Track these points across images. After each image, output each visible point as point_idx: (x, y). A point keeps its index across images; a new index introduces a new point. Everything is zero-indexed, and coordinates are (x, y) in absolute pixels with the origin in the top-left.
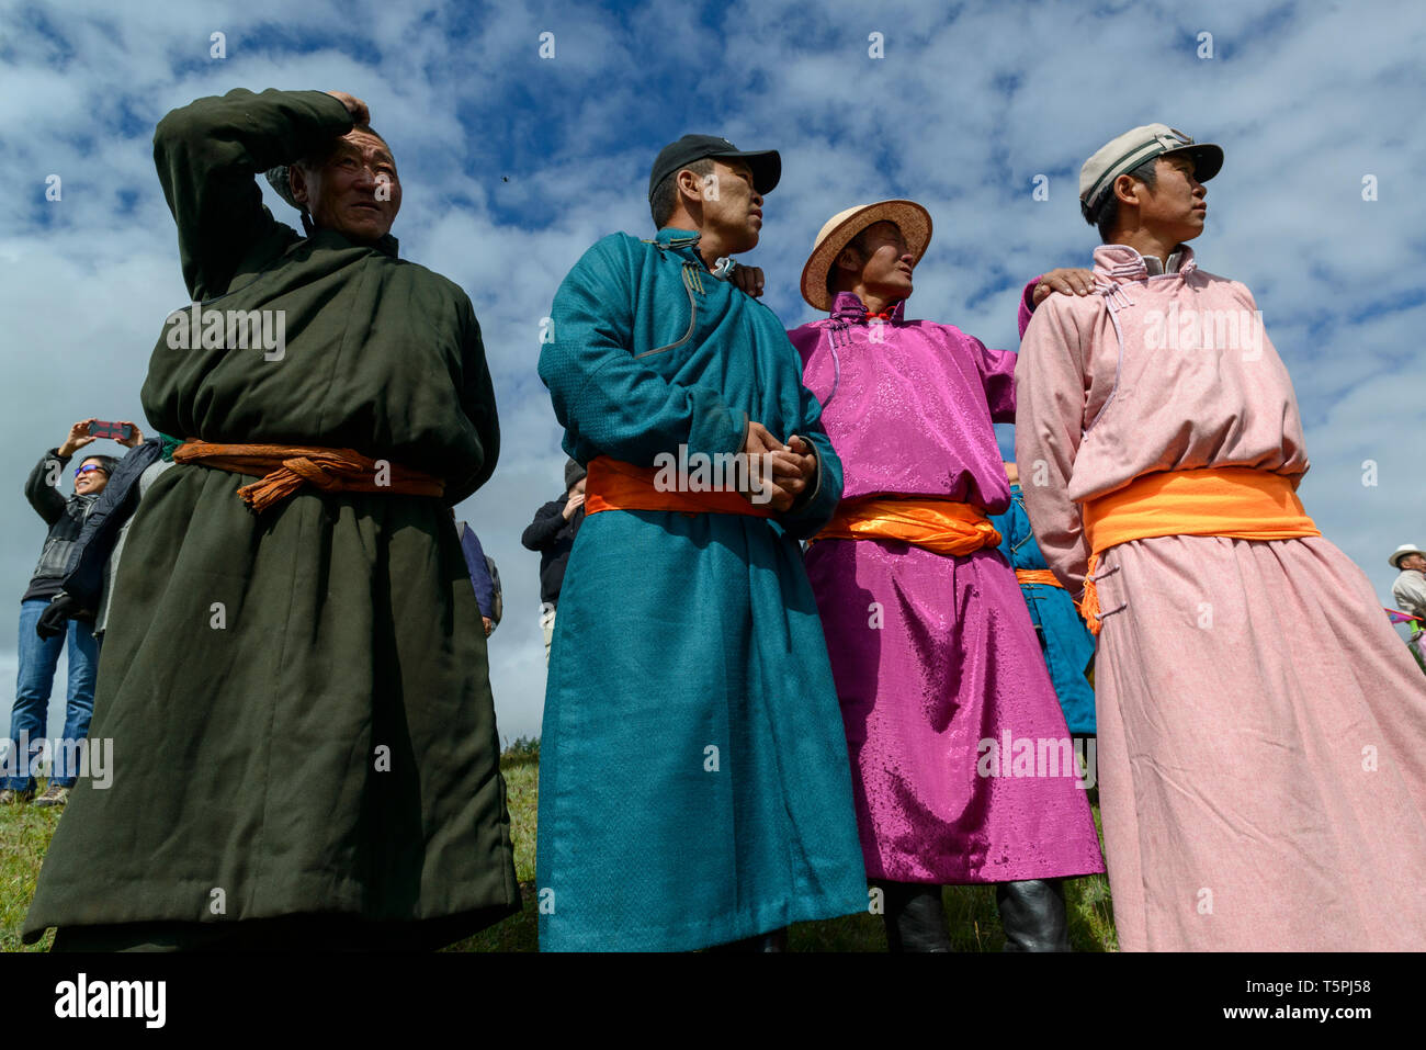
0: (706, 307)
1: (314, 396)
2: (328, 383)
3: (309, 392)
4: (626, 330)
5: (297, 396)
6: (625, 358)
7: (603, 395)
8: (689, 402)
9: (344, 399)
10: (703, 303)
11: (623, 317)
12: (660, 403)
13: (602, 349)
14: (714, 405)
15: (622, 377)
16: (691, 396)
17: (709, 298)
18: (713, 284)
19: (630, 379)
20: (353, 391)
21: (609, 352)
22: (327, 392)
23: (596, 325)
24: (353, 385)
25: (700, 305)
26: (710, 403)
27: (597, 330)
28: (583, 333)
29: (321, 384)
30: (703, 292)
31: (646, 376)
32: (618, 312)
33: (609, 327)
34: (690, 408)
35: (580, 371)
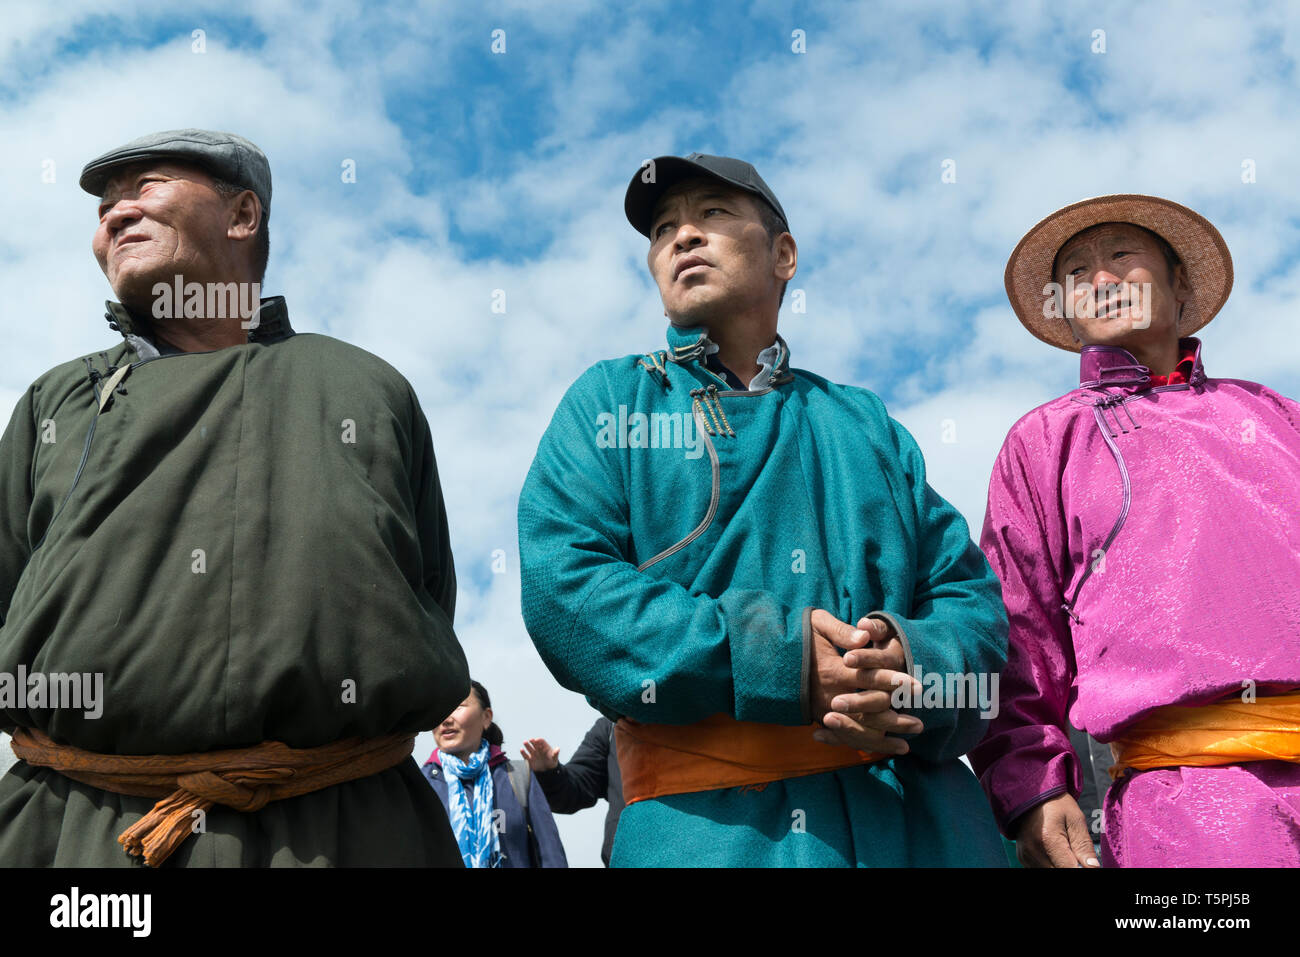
0: (736, 456)
1: (208, 674)
2: (223, 645)
3: (198, 668)
4: (620, 529)
5: (182, 677)
6: (621, 576)
7: (598, 637)
8: (721, 616)
9: (253, 671)
10: (730, 451)
11: (612, 511)
12: (680, 630)
13: (584, 571)
14: (755, 613)
15: (617, 606)
16: (721, 608)
17: (740, 437)
18: (744, 410)
19: (632, 606)
20: (264, 653)
21: (596, 571)
22: (224, 663)
23: (574, 538)
24: (263, 639)
25: (726, 457)
26: (749, 610)
27: (574, 545)
28: (557, 552)
29: (213, 650)
30: (729, 431)
31: (654, 593)
32: (605, 504)
33: (594, 536)
34: (723, 627)
35: (561, 610)
